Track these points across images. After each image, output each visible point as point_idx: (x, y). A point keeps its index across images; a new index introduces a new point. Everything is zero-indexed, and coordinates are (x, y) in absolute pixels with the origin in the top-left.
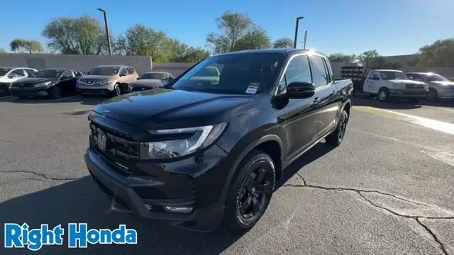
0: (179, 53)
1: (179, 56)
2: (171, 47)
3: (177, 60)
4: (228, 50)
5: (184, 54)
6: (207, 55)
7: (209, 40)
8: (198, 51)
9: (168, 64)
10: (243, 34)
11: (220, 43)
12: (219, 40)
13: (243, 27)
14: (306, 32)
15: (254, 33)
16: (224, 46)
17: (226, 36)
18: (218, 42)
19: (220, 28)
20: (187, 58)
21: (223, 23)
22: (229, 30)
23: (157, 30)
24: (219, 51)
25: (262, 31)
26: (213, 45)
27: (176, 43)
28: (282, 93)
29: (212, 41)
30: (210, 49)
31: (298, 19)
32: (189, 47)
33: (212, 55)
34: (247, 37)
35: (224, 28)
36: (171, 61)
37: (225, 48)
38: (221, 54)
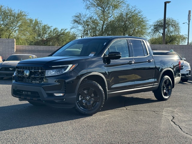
0: (39, 35)
1: (39, 38)
2: (30, 29)
3: (37, 43)
4: (97, 33)
5: (46, 36)
6: (74, 37)
7: (76, 21)
8: (63, 34)
9: (26, 47)
10: (114, 15)
11: (88, 25)
12: (87, 22)
13: (116, 7)
14: (190, 12)
15: (127, 14)
16: (93, 28)
17: (95, 17)
19: (88, 8)
20: (50, 41)
21: (92, 4)
22: (99, 10)
23: (16, 11)
24: (87, 34)
26: (80, 27)
27: (37, 23)
28: (106, 56)
29: (79, 23)
30: (78, 32)
31: (166, 3)
32: (52, 29)
33: (80, 38)
34: (120, 18)
35: (93, 9)
36: (31, 44)
37: (94, 30)
38: (89, 37)
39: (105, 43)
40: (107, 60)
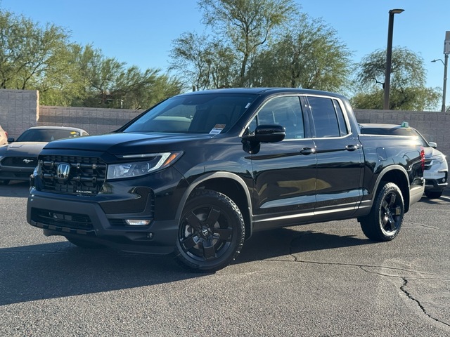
0: (95, 83)
1: (95, 90)
2: (75, 68)
3: (90, 102)
4: (231, 79)
5: (110, 86)
6: (176, 89)
7: (181, 52)
8: (151, 81)
9: (65, 110)
10: (269, 39)
11: (209, 62)
12: (207, 53)
13: (274, 20)
14: (448, 34)
15: (301, 38)
16: (221, 69)
17: (227, 43)
18: (206, 57)
19: (210, 21)
20: (119, 97)
21: (219, 12)
22: (236, 26)
23: (42, 25)
24: (206, 82)
25: (323, 33)
26: (191, 66)
27: (89, 55)
28: (249, 135)
29: (189, 57)
30: (186, 77)
31: (392, 14)
32: (125, 69)
34: (285, 47)
35: (220, 24)
36: (74, 103)
37: (224, 72)
38: (211, 89)
39: (249, 104)
40: (252, 145)
